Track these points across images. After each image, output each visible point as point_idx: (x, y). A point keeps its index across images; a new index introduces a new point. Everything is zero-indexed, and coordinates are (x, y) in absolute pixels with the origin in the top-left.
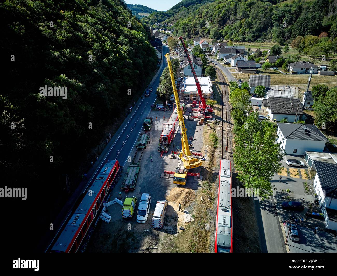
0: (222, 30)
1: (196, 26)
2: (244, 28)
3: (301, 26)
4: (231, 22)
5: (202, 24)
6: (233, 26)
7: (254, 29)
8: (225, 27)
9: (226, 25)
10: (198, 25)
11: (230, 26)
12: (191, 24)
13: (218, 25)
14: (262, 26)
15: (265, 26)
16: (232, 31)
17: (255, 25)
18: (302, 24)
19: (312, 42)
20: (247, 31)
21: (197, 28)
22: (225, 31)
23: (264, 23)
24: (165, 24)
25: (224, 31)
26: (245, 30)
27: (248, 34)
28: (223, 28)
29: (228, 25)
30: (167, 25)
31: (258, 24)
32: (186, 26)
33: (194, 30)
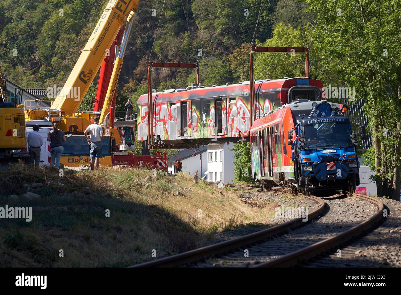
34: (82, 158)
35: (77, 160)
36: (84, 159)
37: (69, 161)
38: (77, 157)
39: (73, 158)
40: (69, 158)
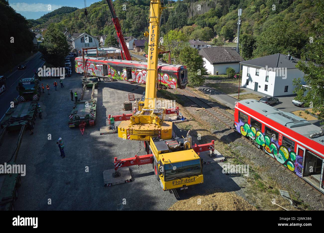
0: (102, 30)
1: (74, 28)
2: (123, 28)
3: (173, 24)
4: (110, 23)
5: (80, 25)
6: (112, 27)
7: (133, 29)
8: (105, 28)
9: (105, 26)
10: (76, 26)
11: (110, 27)
12: (68, 26)
13: (98, 26)
14: (139, 27)
15: (142, 26)
16: (112, 31)
17: (133, 25)
18: (173, 22)
19: (189, 31)
20: (126, 30)
21: (76, 30)
22: (106, 31)
23: (140, 23)
24: (36, 30)
25: (104, 31)
26: (125, 30)
27: (128, 33)
28: (103, 29)
29: (107, 26)
30: (39, 31)
31: (135, 24)
32: (62, 28)
33: (72, 31)
34: (183, 180)
35: (179, 182)
36: (184, 181)
37: (173, 184)
38: (179, 180)
39: (176, 181)
40: (173, 182)
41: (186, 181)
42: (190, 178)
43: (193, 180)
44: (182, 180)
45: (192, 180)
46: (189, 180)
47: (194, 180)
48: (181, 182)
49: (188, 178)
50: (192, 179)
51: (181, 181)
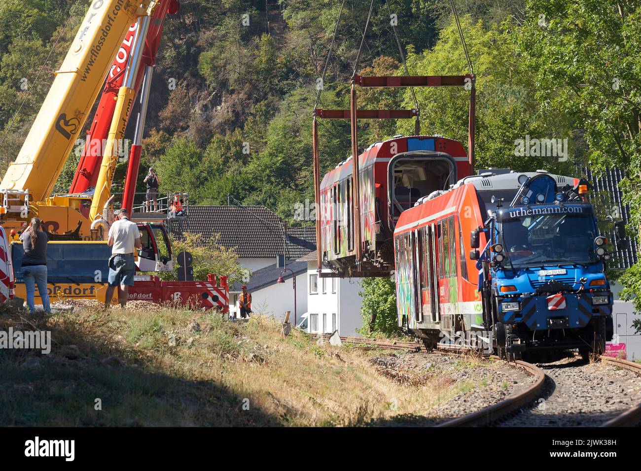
34: (59, 287)
36: (62, 290)
41: (67, 291)
42: (79, 285)
43: (88, 292)
44: (57, 288)
45: (84, 293)
46: (77, 292)
47: (92, 292)
48: (53, 293)
49: (74, 286)
50: (85, 290)
51: (55, 288)
